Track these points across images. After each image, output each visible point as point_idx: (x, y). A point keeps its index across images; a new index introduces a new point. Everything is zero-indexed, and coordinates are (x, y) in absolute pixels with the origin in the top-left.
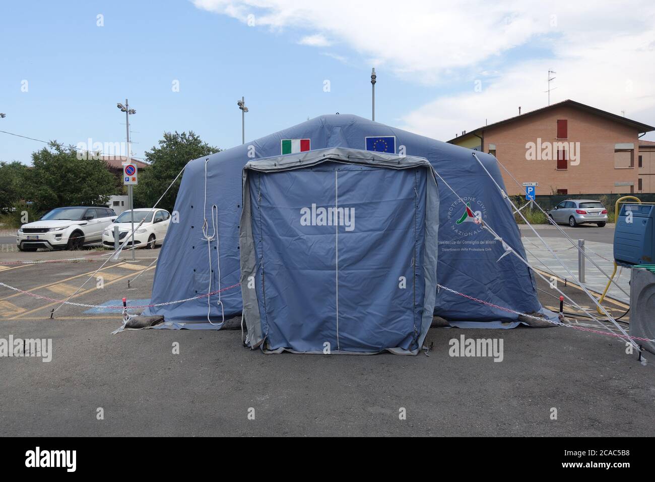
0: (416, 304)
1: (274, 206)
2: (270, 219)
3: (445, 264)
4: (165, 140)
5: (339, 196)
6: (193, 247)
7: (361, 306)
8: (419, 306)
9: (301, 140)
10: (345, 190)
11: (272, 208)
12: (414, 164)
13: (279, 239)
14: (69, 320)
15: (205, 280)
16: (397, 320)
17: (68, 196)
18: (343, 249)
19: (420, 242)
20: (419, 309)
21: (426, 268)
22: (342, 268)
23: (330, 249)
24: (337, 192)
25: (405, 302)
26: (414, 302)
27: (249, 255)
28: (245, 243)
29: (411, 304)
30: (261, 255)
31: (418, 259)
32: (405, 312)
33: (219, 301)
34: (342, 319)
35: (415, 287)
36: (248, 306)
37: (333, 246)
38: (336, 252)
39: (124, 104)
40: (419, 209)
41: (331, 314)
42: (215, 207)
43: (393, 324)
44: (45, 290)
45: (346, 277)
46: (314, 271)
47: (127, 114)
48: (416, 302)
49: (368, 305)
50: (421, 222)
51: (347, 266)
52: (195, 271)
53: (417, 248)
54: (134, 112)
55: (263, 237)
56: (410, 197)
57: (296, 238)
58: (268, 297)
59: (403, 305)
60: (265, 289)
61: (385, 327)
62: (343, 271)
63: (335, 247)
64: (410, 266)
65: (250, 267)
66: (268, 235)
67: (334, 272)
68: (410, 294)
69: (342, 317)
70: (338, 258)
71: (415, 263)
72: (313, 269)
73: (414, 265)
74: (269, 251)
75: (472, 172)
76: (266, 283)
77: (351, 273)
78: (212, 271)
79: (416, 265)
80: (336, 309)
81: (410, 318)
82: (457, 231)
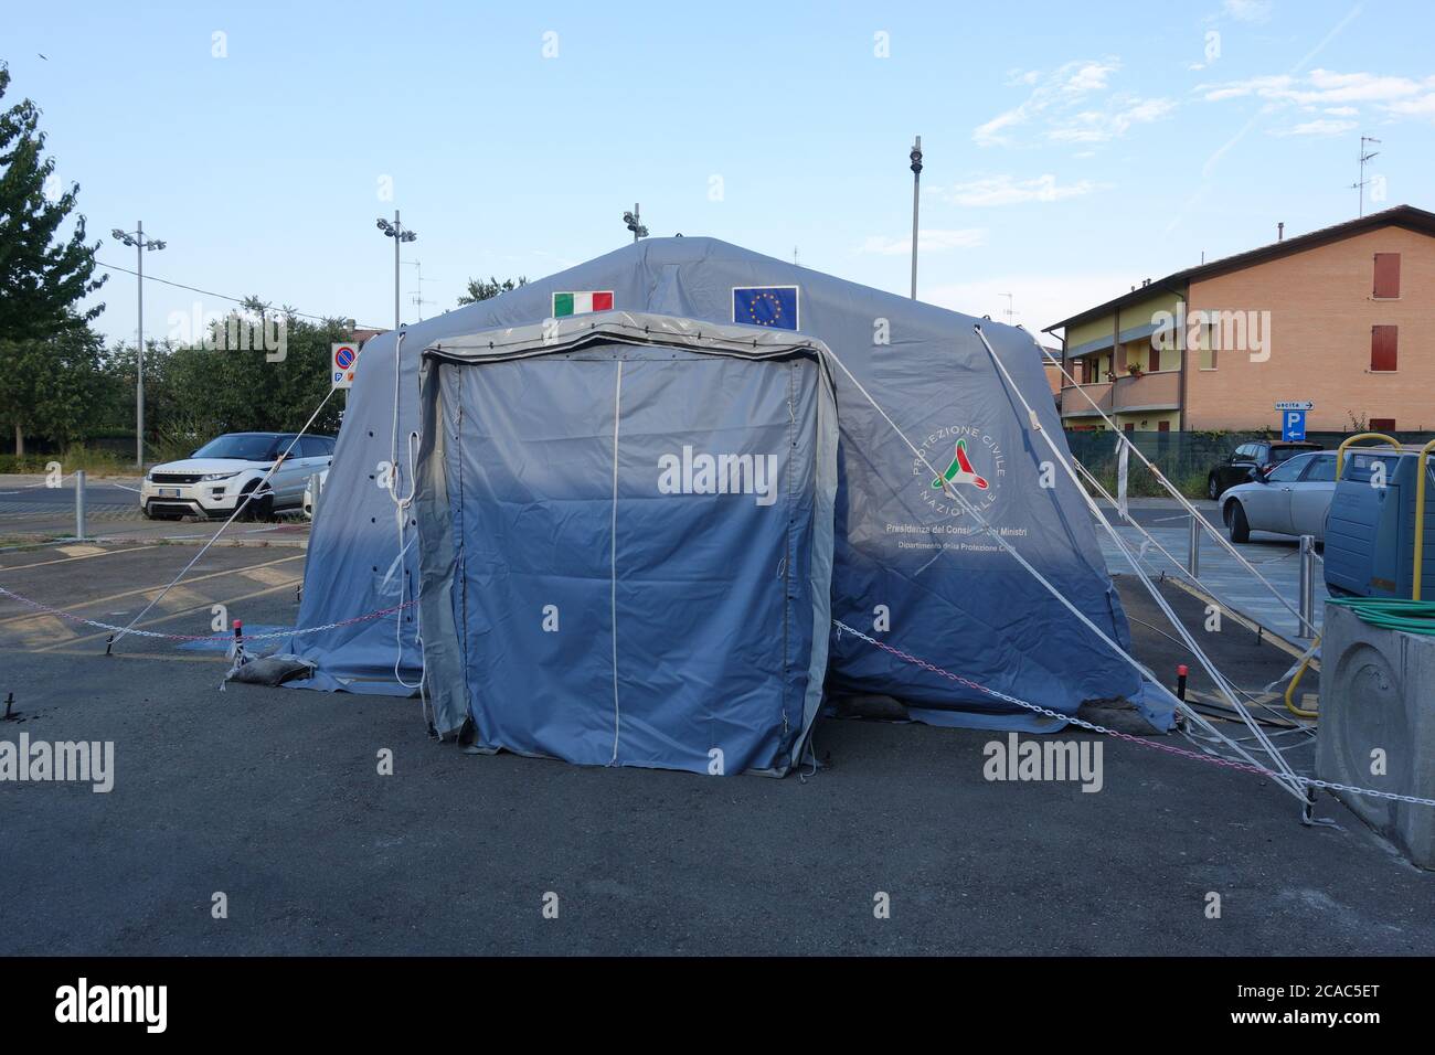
0: (789, 662)
1: (486, 436)
2: (479, 462)
3: (904, 578)
4: (472, 297)
5: (622, 417)
6: (373, 520)
7: (668, 660)
8: (795, 666)
9: (595, 295)
10: (636, 404)
11: (483, 440)
12: (787, 348)
13: (497, 506)
14: (138, 661)
15: (394, 591)
16: (747, 696)
17: (274, 411)
18: (628, 533)
19: (801, 524)
20: (796, 674)
21: (816, 583)
22: (626, 574)
23: (600, 532)
24: (618, 407)
25: (763, 657)
26: (785, 657)
27: (440, 539)
28: (428, 514)
29: (778, 662)
30: (460, 541)
31: (793, 563)
32: (765, 680)
33: (417, 637)
34: (626, 685)
35: (786, 624)
36: (434, 647)
37: (604, 526)
38: (611, 539)
39: (391, 221)
40: (799, 451)
41: (603, 673)
42: (414, 435)
43: (734, 706)
44: (140, 597)
45: (636, 595)
46: (566, 579)
47: (397, 242)
48: (790, 658)
49: (683, 660)
50: (803, 479)
51: (635, 571)
52: (375, 569)
53: (792, 537)
54: (410, 237)
55: (465, 501)
56: (777, 422)
57: (531, 505)
58: (472, 632)
59: (758, 664)
60: (468, 613)
61: (715, 711)
62: (627, 582)
63: (611, 528)
64: (775, 577)
65: (442, 565)
66: (476, 499)
67: (608, 581)
68: (774, 642)
69: (626, 682)
70: (617, 552)
71: (787, 571)
72: (565, 575)
73: (786, 575)
74: (475, 533)
75: (970, 370)
76: (469, 602)
77: (645, 588)
78: (407, 572)
79: (790, 575)
80: (612, 663)
81: (775, 693)
82: (933, 503)
